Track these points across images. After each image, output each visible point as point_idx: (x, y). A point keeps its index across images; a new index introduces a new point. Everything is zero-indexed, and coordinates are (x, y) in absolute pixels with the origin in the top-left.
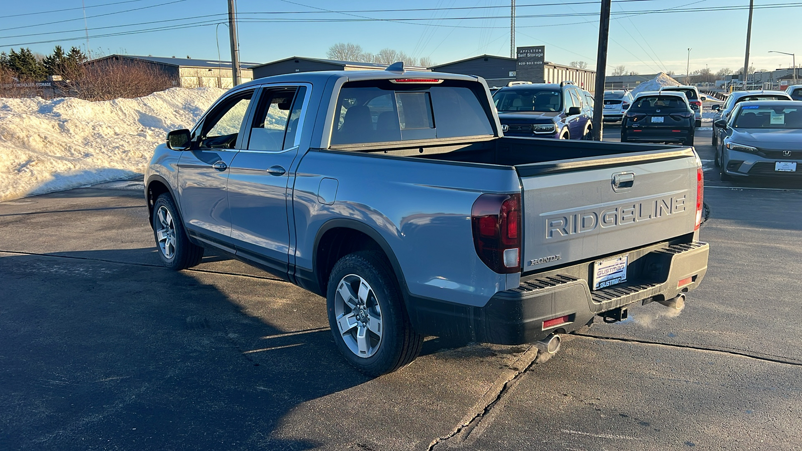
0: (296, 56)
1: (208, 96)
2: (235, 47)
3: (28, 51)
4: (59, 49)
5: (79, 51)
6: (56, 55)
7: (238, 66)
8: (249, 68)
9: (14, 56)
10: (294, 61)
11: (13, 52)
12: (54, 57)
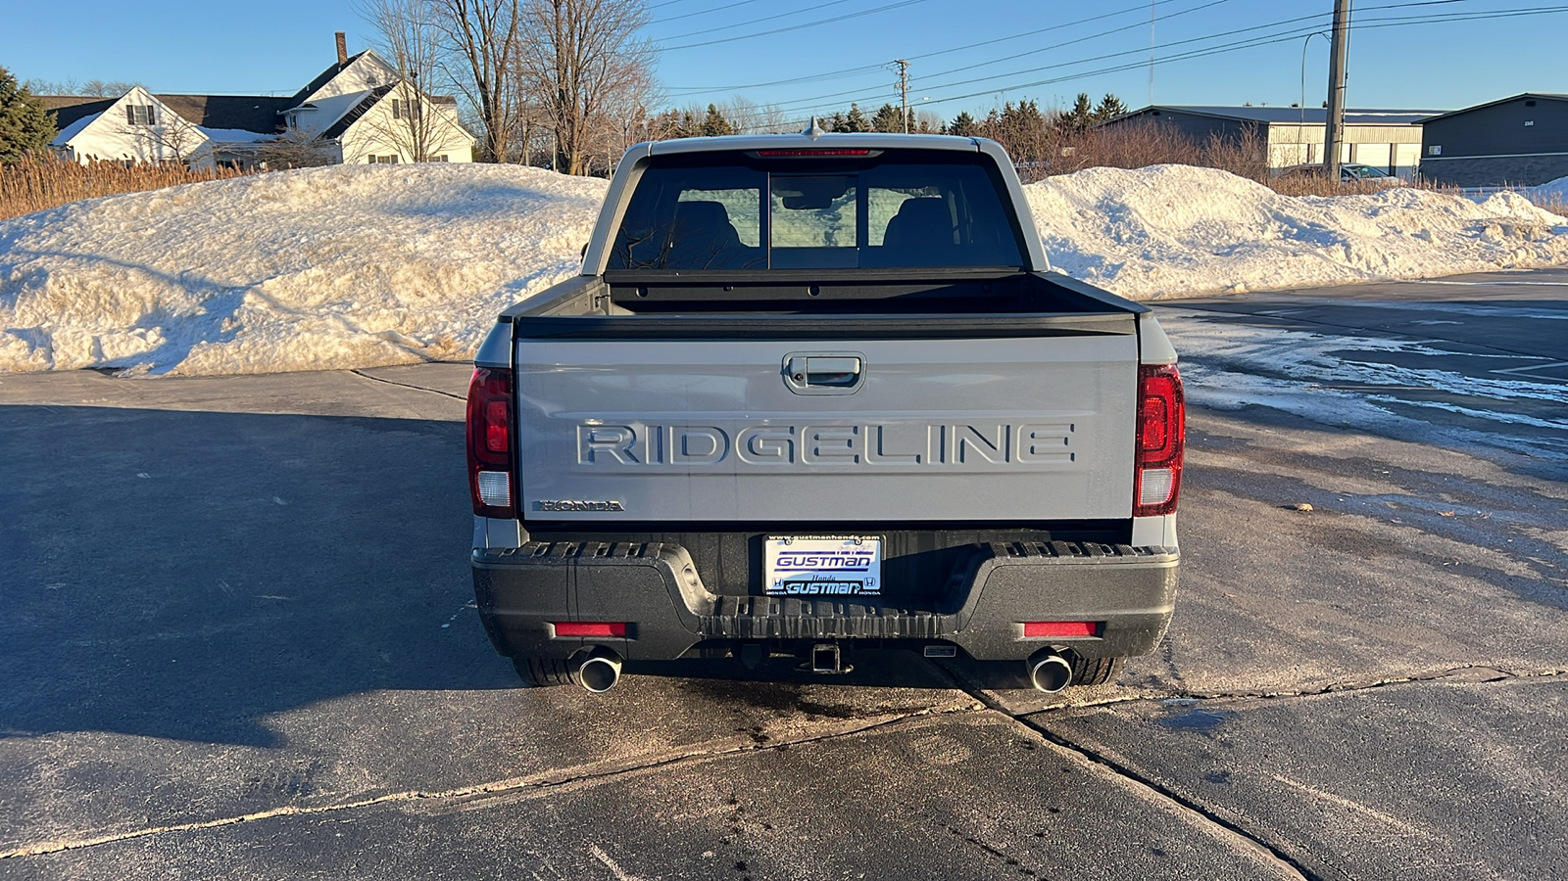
0: (1529, 92)
1: (1157, 183)
2: (1339, 80)
3: (1032, 105)
4: (1082, 99)
5: (1117, 101)
6: (1076, 110)
7: (1340, 120)
8: (1415, 123)
9: (1009, 113)
10: (1524, 102)
11: (1009, 108)
12: (1072, 114)
